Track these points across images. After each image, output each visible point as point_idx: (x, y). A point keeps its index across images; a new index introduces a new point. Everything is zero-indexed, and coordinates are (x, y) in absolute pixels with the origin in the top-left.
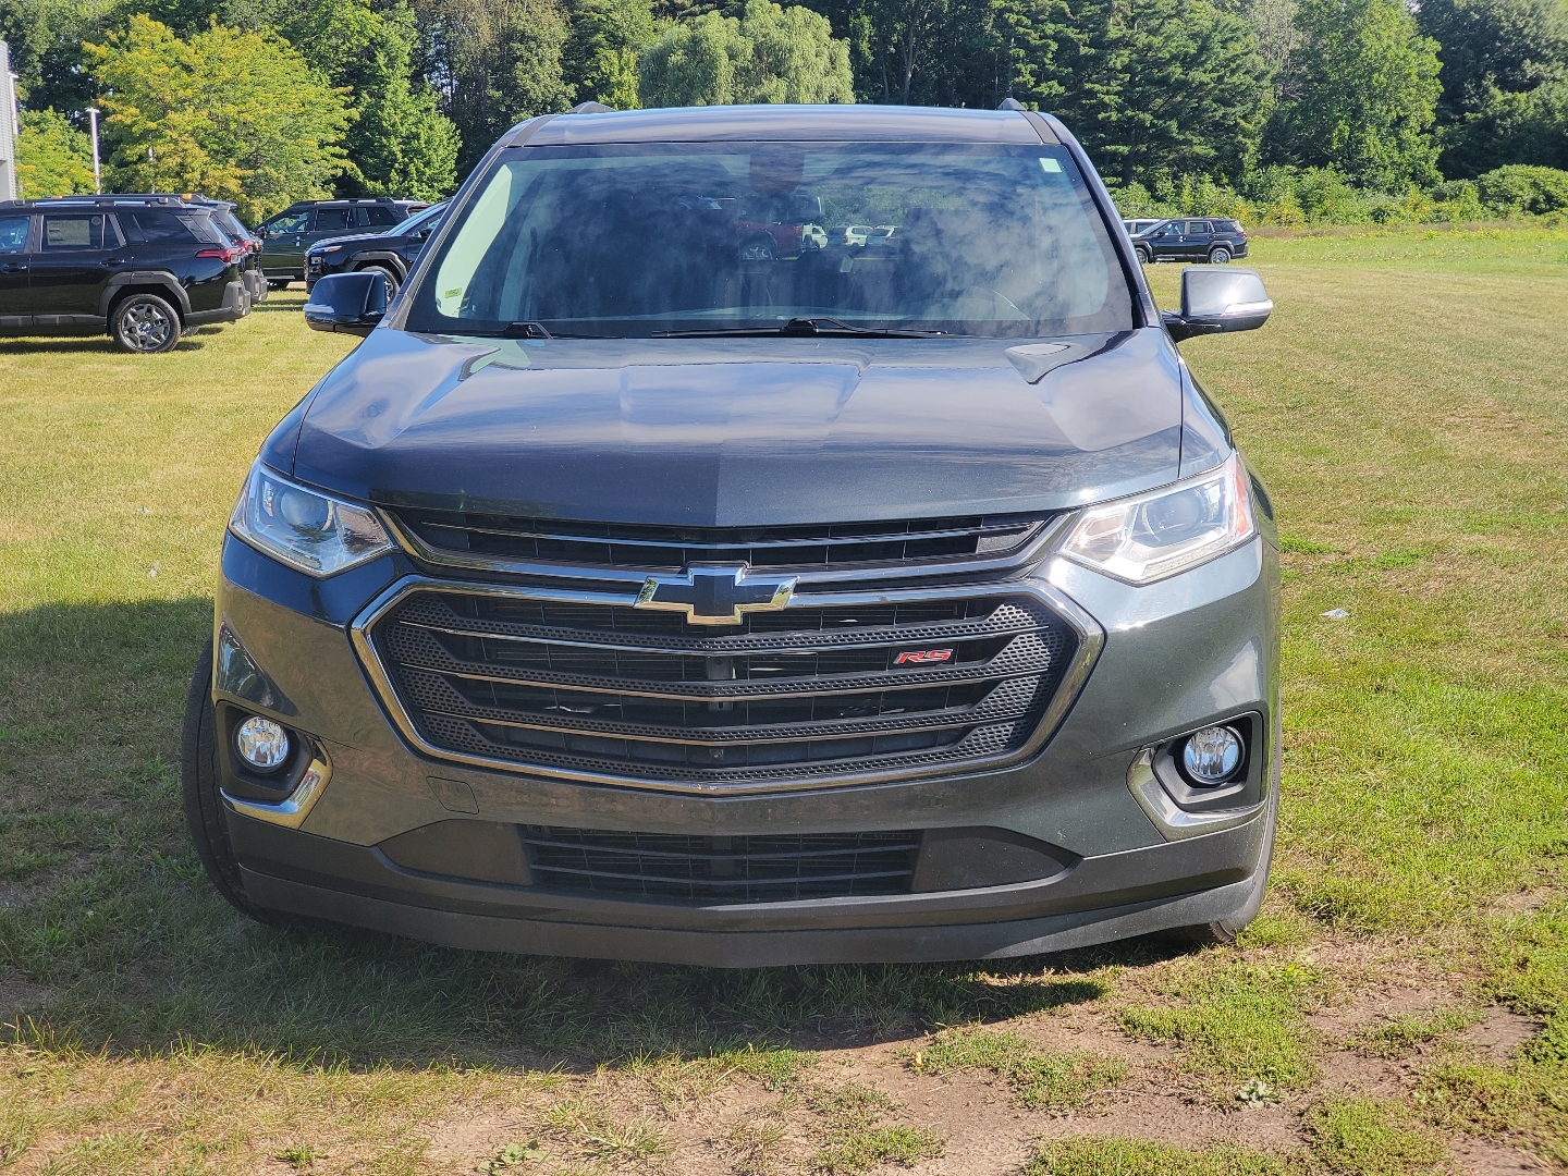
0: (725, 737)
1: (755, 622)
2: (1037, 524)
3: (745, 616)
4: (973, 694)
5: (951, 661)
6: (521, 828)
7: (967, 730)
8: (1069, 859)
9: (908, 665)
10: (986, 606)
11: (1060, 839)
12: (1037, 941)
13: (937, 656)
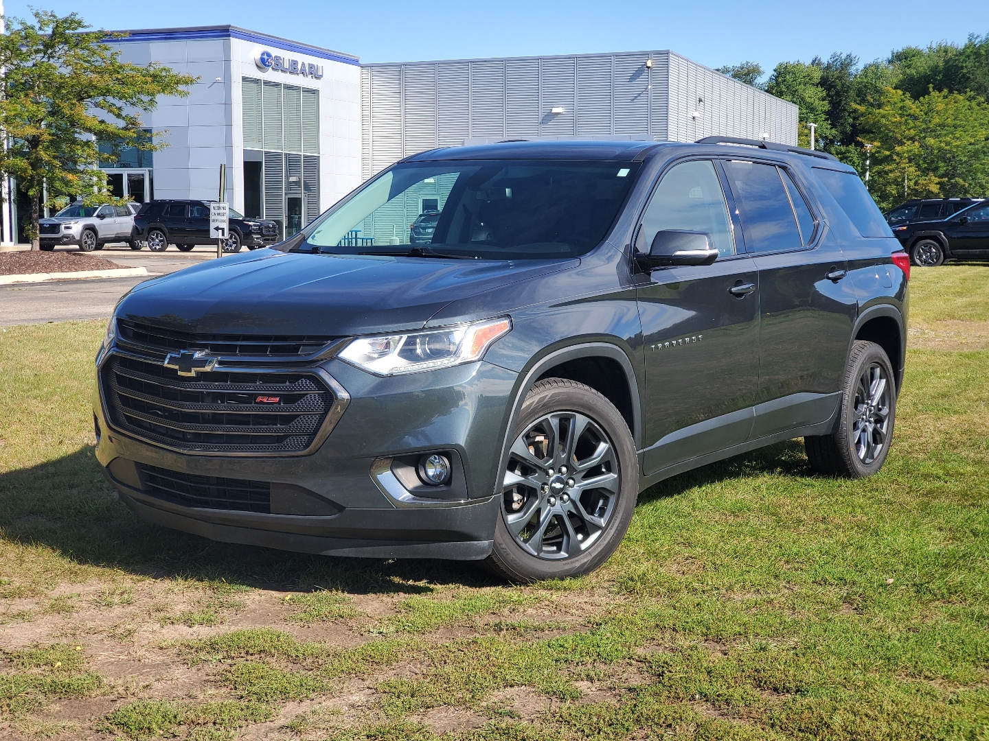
0: (191, 429)
1: (202, 376)
2: (329, 342)
3: (197, 373)
4: (287, 420)
5: (279, 403)
6: (137, 463)
7: (286, 437)
8: (341, 508)
9: (261, 402)
10: (294, 378)
11: (332, 497)
12: (347, 550)
13: (273, 400)
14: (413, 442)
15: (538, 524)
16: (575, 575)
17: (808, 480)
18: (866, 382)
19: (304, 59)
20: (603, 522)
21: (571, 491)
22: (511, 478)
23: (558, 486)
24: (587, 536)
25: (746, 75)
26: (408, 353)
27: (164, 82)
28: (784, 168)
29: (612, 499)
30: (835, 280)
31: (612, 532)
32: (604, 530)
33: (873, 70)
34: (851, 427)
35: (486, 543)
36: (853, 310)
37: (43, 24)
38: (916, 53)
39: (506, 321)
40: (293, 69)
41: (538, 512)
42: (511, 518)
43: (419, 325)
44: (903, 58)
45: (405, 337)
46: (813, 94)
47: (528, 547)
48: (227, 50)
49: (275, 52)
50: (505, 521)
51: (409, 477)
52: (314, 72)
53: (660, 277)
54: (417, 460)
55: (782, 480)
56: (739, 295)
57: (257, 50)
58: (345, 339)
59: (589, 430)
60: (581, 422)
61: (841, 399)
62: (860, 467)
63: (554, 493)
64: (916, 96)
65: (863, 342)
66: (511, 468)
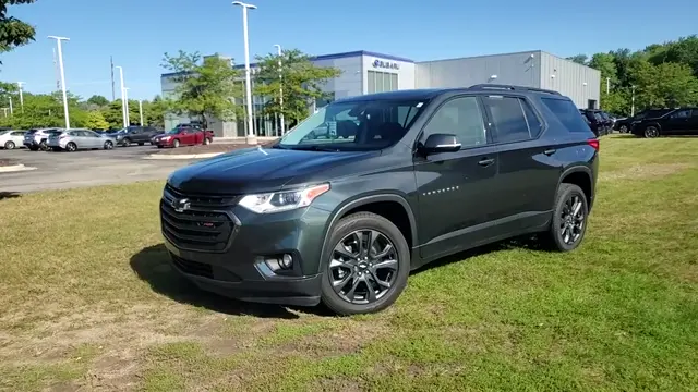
3: (182, 210)
5: (213, 226)
8: (241, 279)
9: (206, 226)
11: (237, 273)
12: (250, 298)
14: (279, 247)
15: (352, 286)
16: (372, 312)
17: (537, 253)
18: (570, 203)
19: (392, 62)
20: (389, 285)
21: (370, 269)
22: (335, 263)
23: (363, 266)
24: (380, 291)
25: (579, 60)
26: (275, 201)
27: (331, 73)
28: (523, 99)
29: (394, 273)
30: (549, 155)
31: (393, 291)
32: (390, 289)
33: (637, 54)
34: (559, 226)
35: (315, 298)
37: (286, 54)
38: (658, 46)
39: (327, 185)
40: (388, 66)
41: (352, 279)
42: (336, 283)
43: (279, 188)
44: (652, 48)
45: (273, 194)
46: (611, 66)
47: (345, 298)
48: (362, 60)
49: (380, 59)
50: (331, 285)
51: (274, 265)
52: (395, 66)
54: (279, 256)
55: (523, 252)
56: (485, 165)
57: (374, 59)
58: (242, 195)
59: (379, 238)
60: (375, 234)
61: (553, 214)
62: (565, 246)
63: (361, 270)
64: (656, 65)
65: (566, 184)
66: (337, 258)
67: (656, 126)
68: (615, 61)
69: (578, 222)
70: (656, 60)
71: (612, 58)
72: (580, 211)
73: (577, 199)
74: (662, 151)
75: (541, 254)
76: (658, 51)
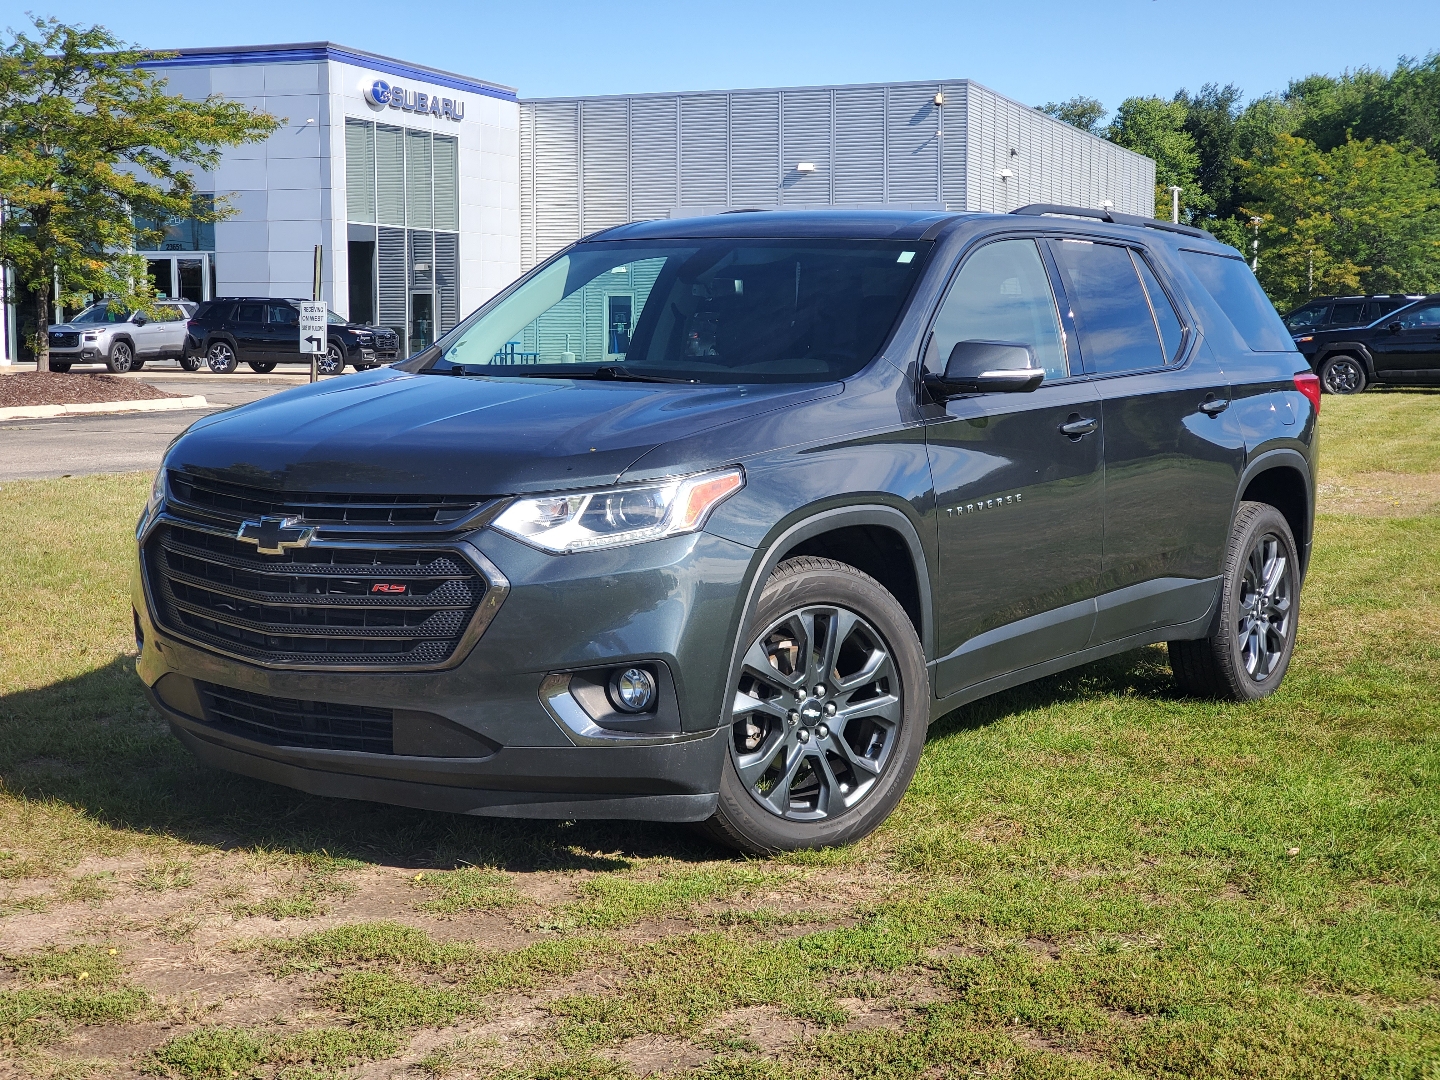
0: (276, 631)
1: (293, 554)
2: (478, 504)
3: (286, 549)
4: (418, 617)
5: (406, 593)
6: (197, 681)
7: (416, 642)
8: (496, 747)
9: (380, 592)
10: (428, 557)
11: (485, 730)
12: (505, 807)
13: (395, 589)
14: (599, 651)
15: (784, 770)
16: (837, 843)
17: (1172, 705)
18: (1257, 561)
19: (435, 92)
20: (877, 766)
21: (830, 721)
22: (744, 702)
23: (812, 713)
24: (854, 786)
25: (1079, 116)
26: (594, 520)
27: (230, 124)
28: (1139, 251)
29: (891, 733)
30: (1212, 414)
31: (890, 780)
32: (879, 777)
33: (1263, 108)
34: (1236, 626)
35: (707, 797)
36: (1238, 458)
38: (1326, 85)
39: (737, 474)
40: (420, 106)
41: (783, 752)
42: (744, 761)
43: (608, 479)
44: (1306, 90)
45: (589, 497)
46: (1177, 144)
47: (768, 802)
48: (324, 79)
49: (393, 81)
50: (734, 765)
51: (596, 701)
52: (449, 111)
53: (960, 409)
54: (607, 677)
56: (1074, 435)
57: (367, 79)
58: (502, 500)
59: (857, 632)
60: (845, 621)
61: (1221, 586)
62: (1248, 686)
63: (807, 724)
64: (1325, 147)
65: (1252, 504)
66: (744, 688)
67: (1354, 353)
68: (1191, 126)
69: (1276, 618)
70: (1326, 133)
71: (1181, 116)
72: (1281, 585)
73: (1274, 546)
74: (1390, 435)
75: (1188, 710)
76: (1330, 104)
